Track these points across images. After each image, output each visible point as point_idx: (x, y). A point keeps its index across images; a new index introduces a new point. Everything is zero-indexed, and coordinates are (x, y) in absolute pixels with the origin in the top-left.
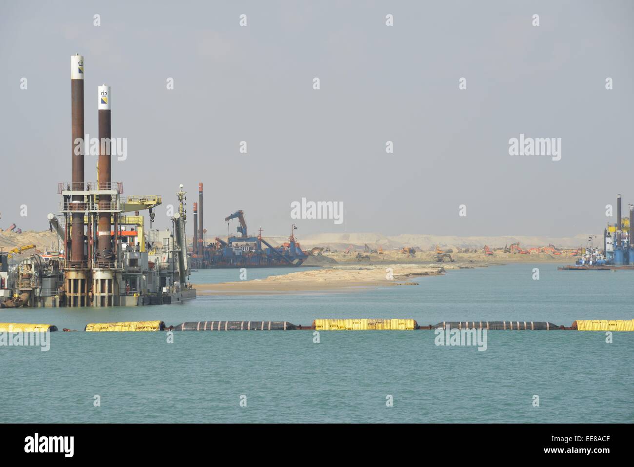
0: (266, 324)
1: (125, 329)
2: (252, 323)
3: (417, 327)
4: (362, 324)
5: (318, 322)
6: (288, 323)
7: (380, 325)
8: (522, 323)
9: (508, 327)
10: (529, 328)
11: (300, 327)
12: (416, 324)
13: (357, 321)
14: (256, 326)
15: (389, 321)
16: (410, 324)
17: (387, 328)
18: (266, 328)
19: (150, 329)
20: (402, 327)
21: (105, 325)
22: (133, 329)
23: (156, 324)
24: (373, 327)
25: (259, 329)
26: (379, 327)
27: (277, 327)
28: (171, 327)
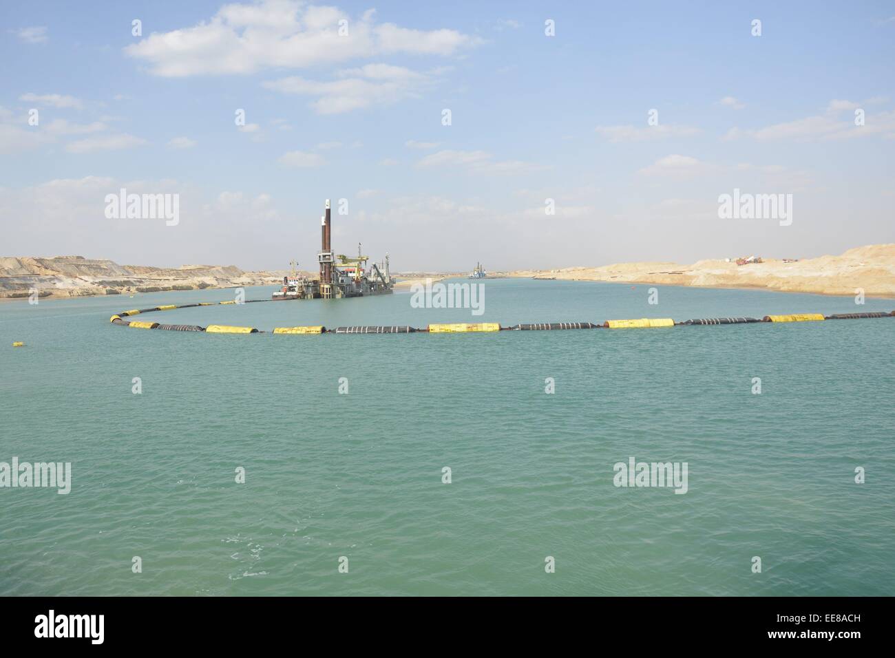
0: (395, 328)
1: (299, 332)
2: (385, 328)
3: (501, 329)
4: (463, 328)
5: (431, 327)
6: (410, 328)
7: (475, 328)
8: (572, 324)
9: (564, 328)
10: (578, 327)
11: (419, 330)
12: (500, 327)
13: (458, 325)
14: (387, 330)
15: (481, 324)
16: (496, 327)
17: (480, 330)
18: (394, 332)
19: (314, 332)
20: (490, 329)
21: (286, 329)
22: (303, 332)
23: (319, 329)
24: (470, 330)
25: (390, 332)
26: (474, 329)
27: (402, 331)
28: (330, 331)
